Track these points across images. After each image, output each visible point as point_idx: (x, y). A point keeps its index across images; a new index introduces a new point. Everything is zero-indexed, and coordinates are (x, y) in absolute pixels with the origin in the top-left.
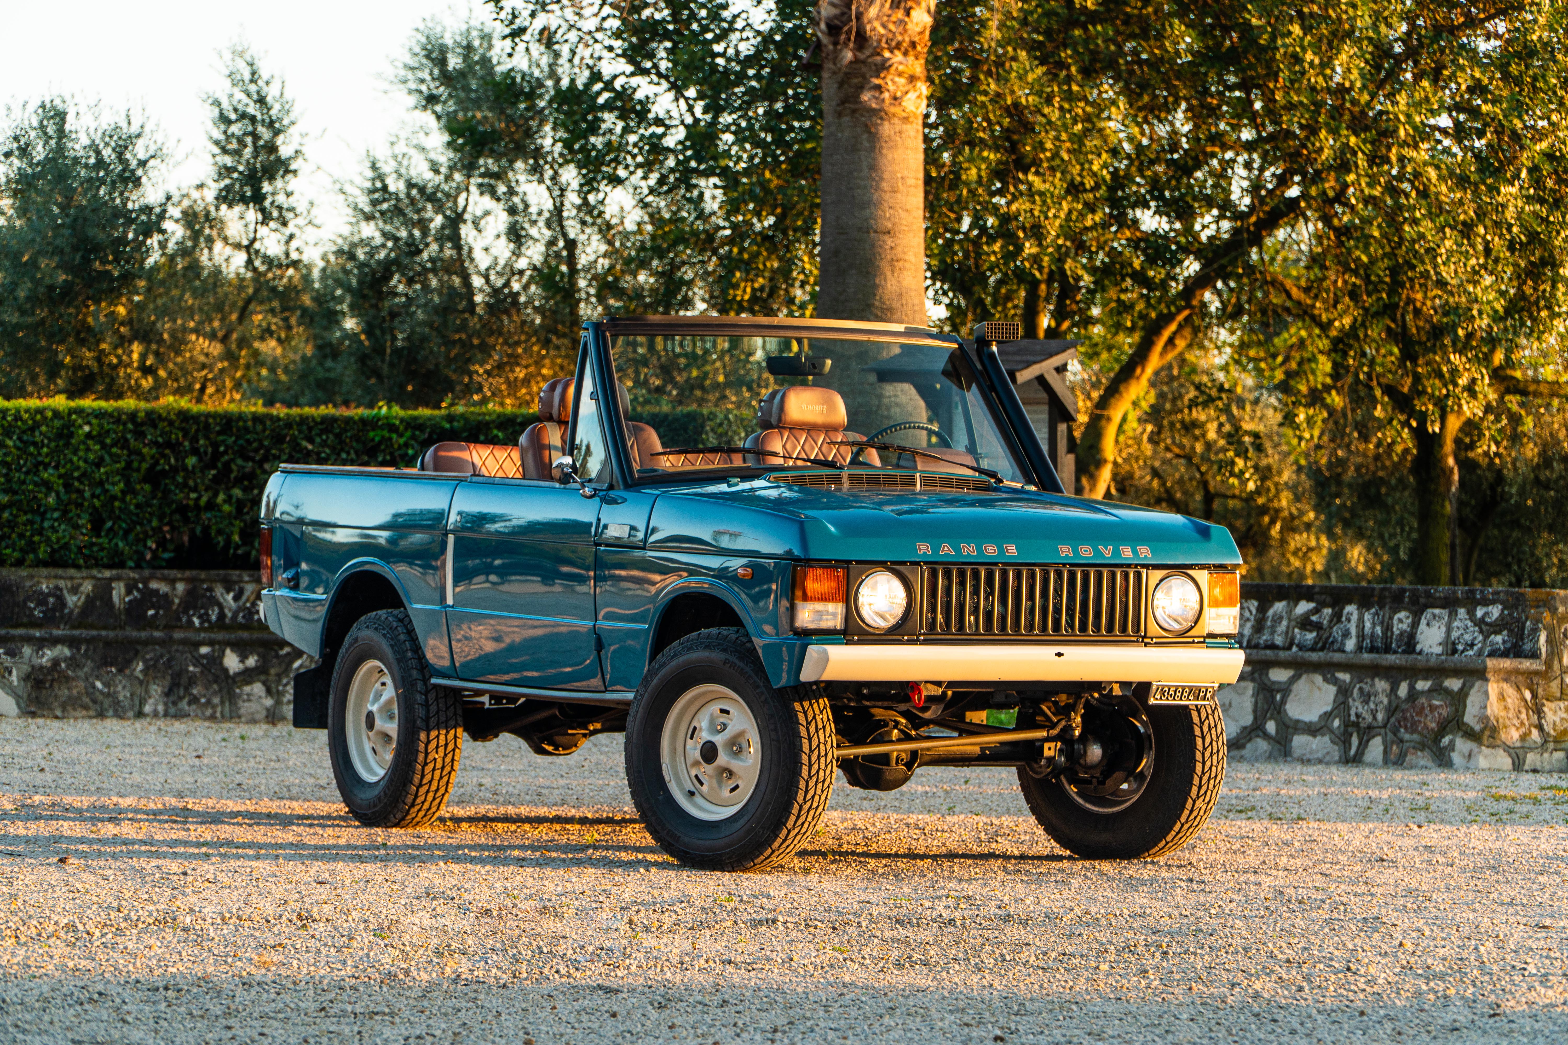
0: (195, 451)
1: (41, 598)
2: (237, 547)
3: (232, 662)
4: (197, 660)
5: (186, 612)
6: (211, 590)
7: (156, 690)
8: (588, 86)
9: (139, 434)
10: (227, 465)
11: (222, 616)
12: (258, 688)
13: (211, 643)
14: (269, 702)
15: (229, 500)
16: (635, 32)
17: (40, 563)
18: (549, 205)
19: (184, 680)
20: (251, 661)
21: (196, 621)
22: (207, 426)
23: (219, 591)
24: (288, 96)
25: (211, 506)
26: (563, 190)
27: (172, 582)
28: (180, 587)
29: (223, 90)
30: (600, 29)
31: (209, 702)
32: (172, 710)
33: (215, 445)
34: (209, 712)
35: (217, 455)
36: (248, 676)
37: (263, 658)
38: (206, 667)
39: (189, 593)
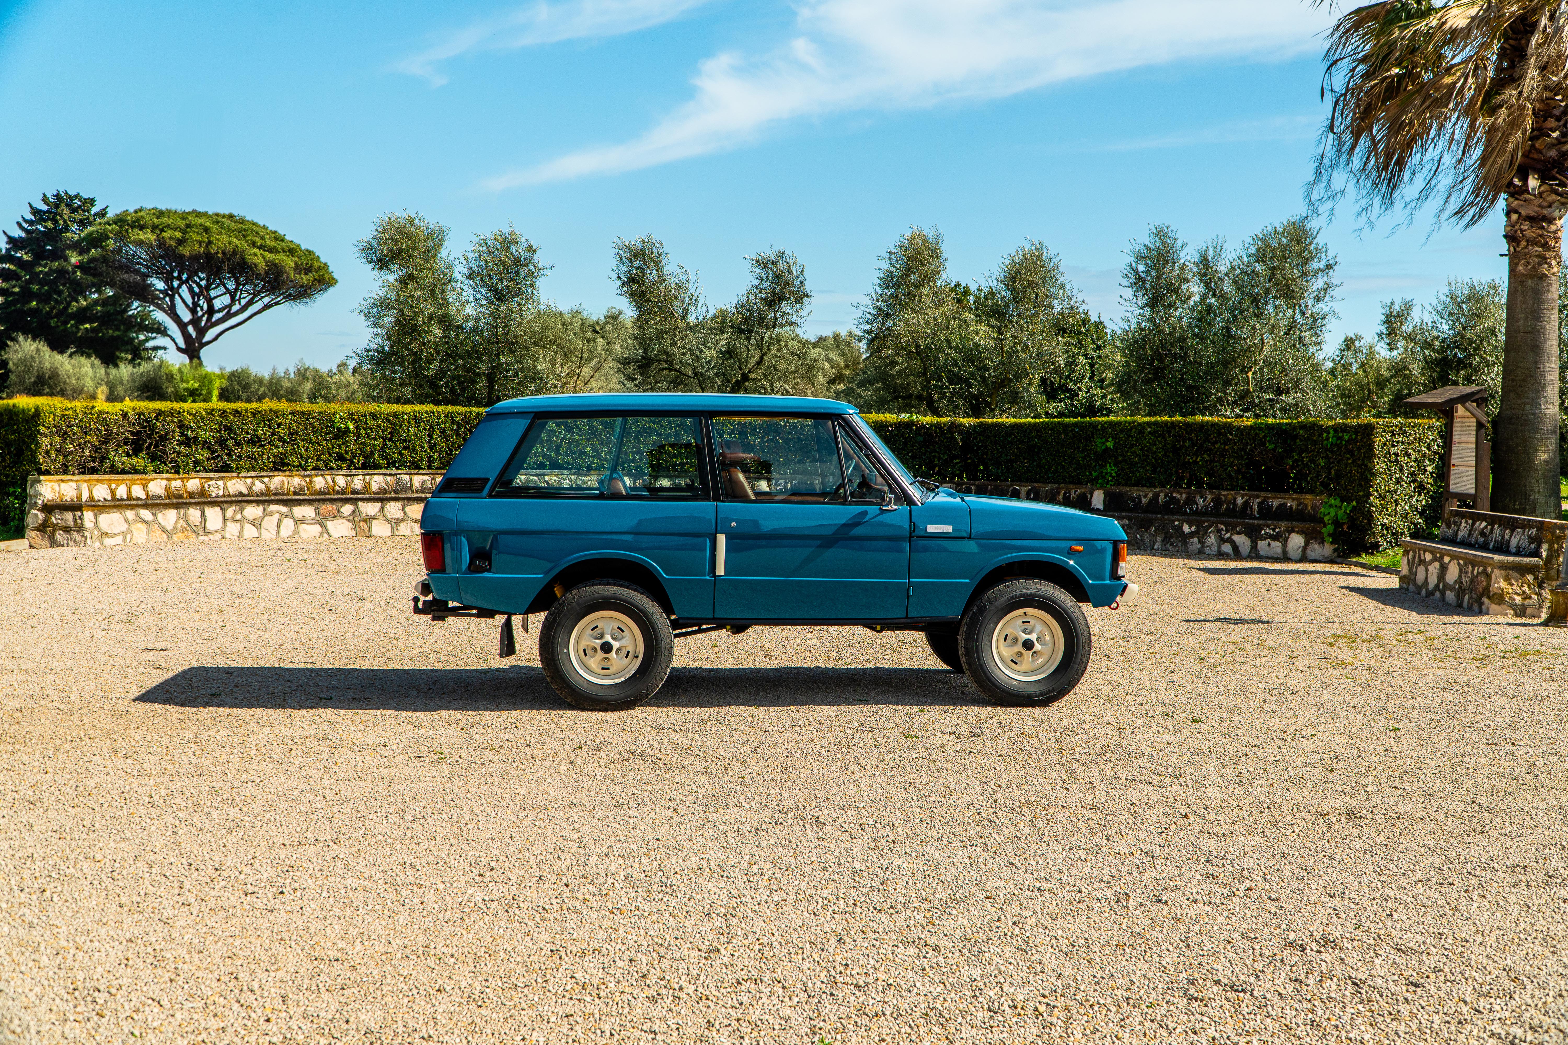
1: (1133, 499)
3: (1186, 528)
4: (1174, 527)
7: (1159, 539)
9: (1169, 432)
12: (1196, 540)
13: (1178, 521)
14: (1199, 547)
17: (1134, 485)
19: (1168, 536)
20: (1193, 529)
27: (1181, 494)
28: (1184, 496)
36: (1192, 535)
38: (1176, 531)
39: (1187, 498)
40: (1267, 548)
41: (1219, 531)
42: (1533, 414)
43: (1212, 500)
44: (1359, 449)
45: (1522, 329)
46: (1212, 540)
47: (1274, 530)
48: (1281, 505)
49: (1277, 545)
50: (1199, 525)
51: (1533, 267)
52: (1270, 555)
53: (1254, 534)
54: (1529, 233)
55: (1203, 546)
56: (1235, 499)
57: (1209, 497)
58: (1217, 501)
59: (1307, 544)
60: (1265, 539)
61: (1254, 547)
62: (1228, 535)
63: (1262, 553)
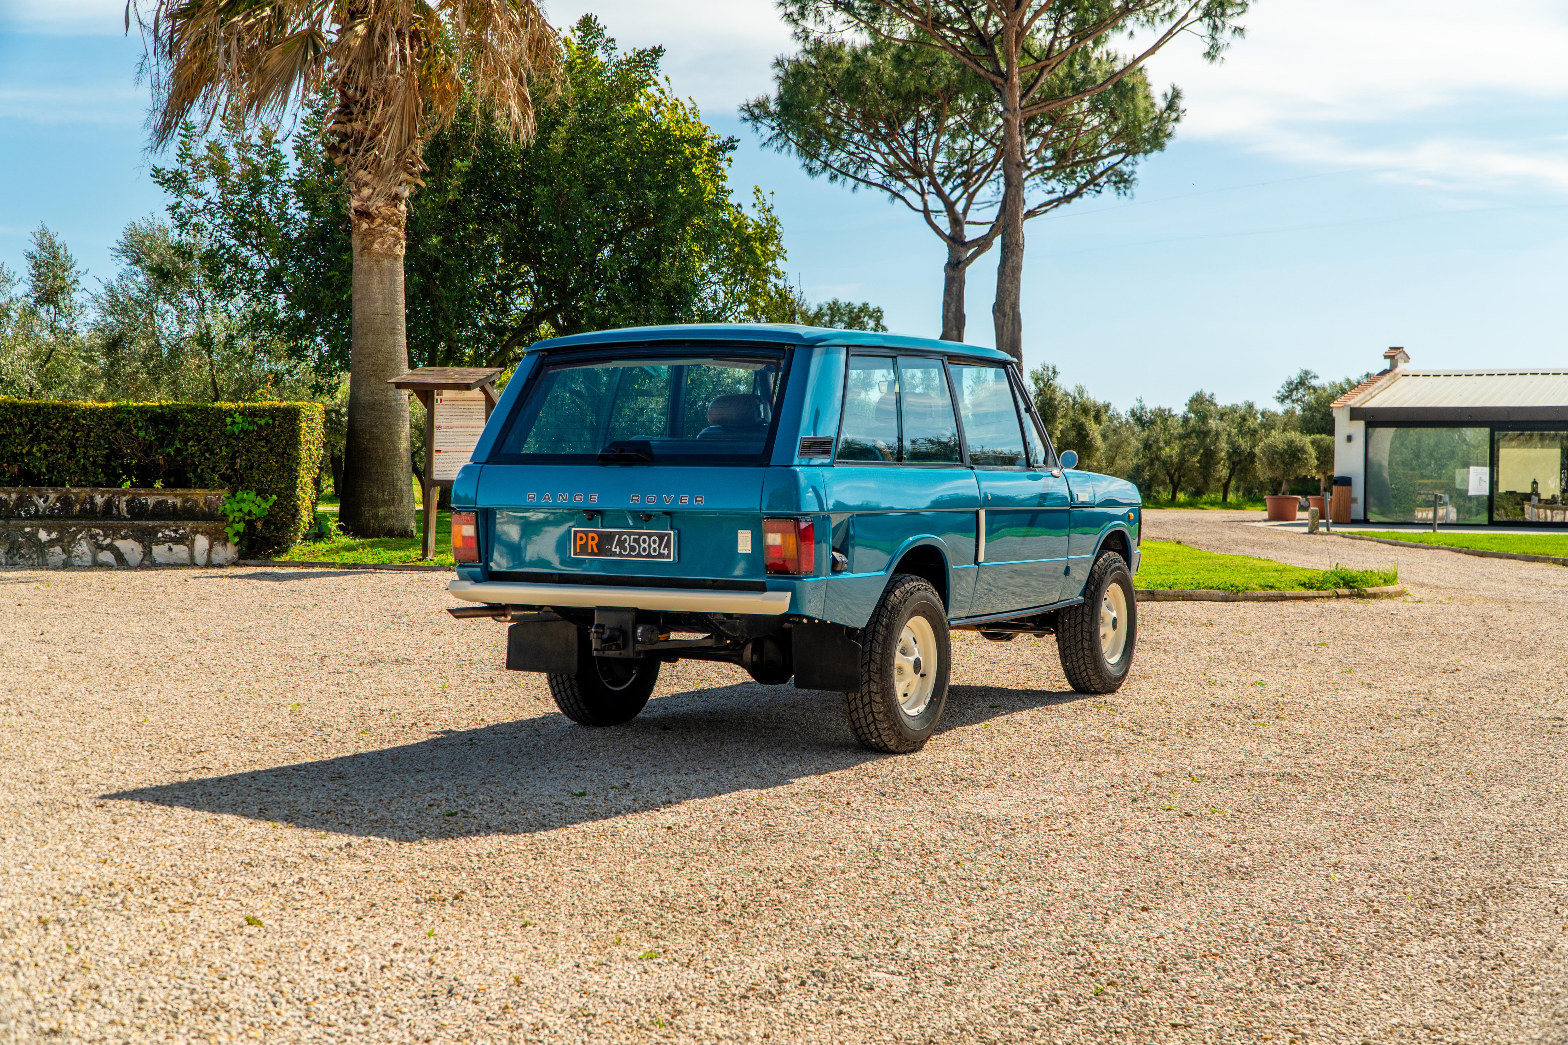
0: (21, 425)
2: (45, 475)
3: (43, 535)
4: (24, 535)
5: (17, 509)
6: (30, 497)
8: (218, 250)
10: (38, 431)
11: (37, 511)
12: (58, 549)
13: (31, 526)
14: (64, 556)
15: (40, 450)
16: (241, 224)
18: (196, 307)
19: (16, 546)
20: (54, 535)
21: (23, 514)
22: (27, 412)
23: (35, 498)
24: (69, 253)
25: (29, 453)
26: (204, 301)
27: (9, 494)
28: (14, 496)
29: (34, 249)
30: (224, 223)
31: (30, 557)
32: (10, 562)
33: (31, 421)
34: (30, 562)
35: (32, 426)
36: (52, 543)
37: (60, 532)
38: (29, 539)
39: (19, 499)
40: (168, 554)
41: (93, 537)
42: (396, 400)
43: (58, 500)
44: (278, 436)
45: (380, 310)
46: (83, 548)
47: (176, 531)
48: (159, 503)
49: (181, 551)
50: (62, 531)
51: (389, 247)
52: (172, 561)
53: (146, 538)
54: (385, 211)
55: (69, 557)
56: (92, 498)
57: (53, 497)
58: (65, 501)
59: (211, 546)
60: (164, 543)
61: (147, 552)
62: (108, 541)
63: (159, 560)
